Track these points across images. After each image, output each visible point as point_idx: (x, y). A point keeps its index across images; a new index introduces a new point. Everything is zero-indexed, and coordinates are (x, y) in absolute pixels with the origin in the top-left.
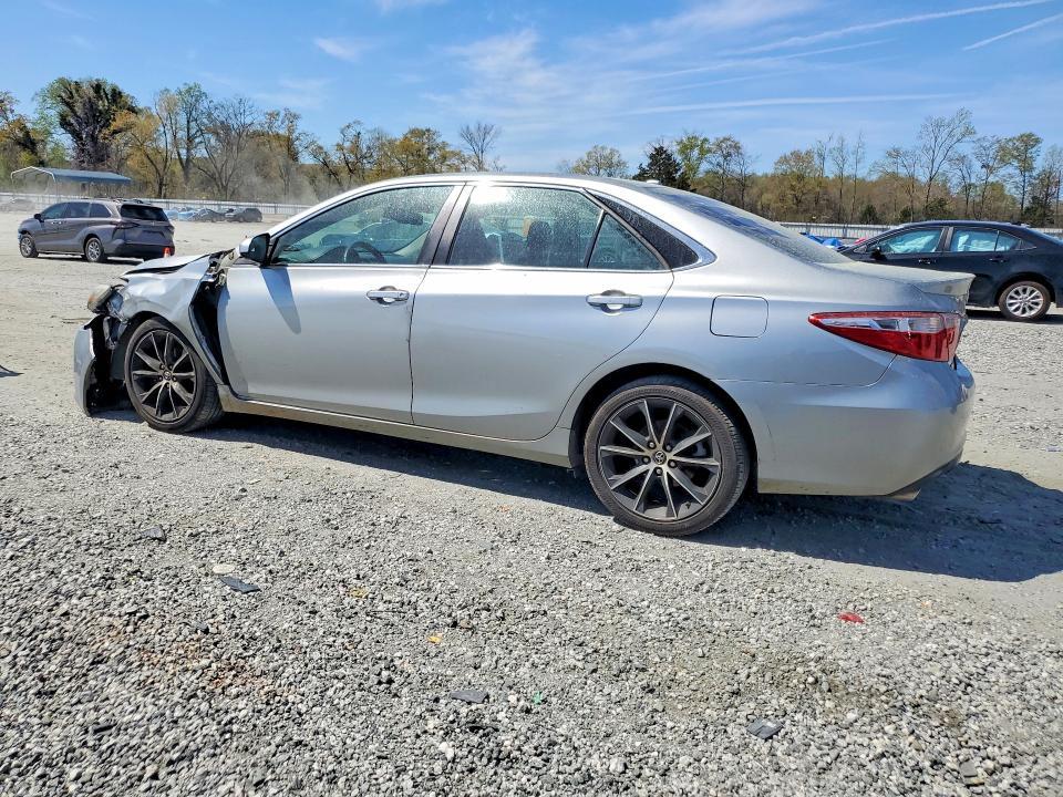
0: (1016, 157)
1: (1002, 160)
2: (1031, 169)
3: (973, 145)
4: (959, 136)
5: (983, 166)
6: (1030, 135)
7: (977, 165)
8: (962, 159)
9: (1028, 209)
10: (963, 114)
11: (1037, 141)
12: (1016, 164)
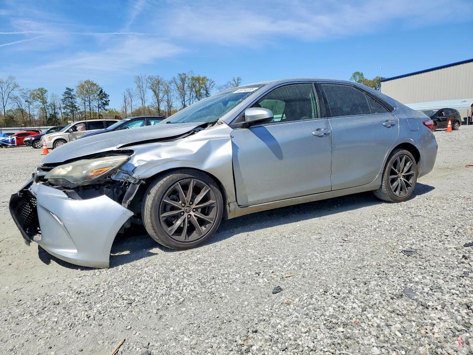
0: (39, 98)
1: (34, 99)
2: (46, 103)
3: (19, 92)
4: (12, 88)
5: (26, 101)
6: (42, 89)
7: (23, 101)
8: (16, 98)
9: (49, 119)
10: (11, 78)
11: (46, 91)
12: (39, 100)
